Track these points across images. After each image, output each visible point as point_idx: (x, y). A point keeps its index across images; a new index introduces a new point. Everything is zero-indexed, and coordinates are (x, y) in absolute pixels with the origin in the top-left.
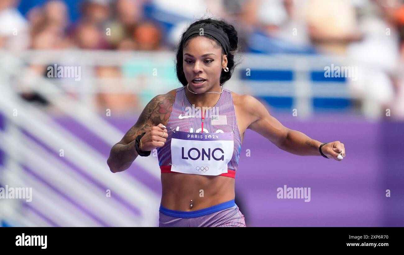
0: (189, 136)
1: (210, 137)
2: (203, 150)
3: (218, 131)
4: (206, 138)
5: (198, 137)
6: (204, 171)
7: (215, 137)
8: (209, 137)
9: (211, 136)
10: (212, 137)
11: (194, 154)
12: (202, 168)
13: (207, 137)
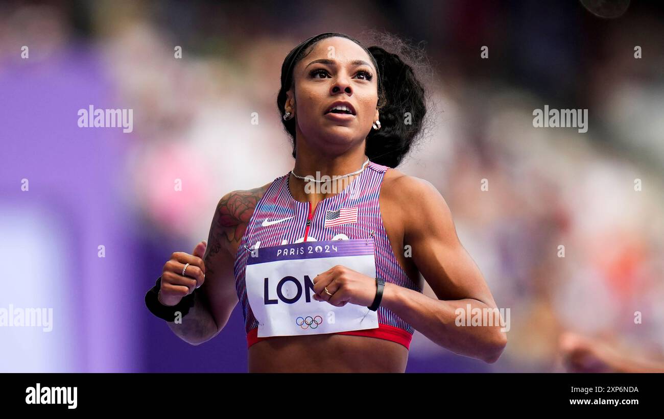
0: (280, 252)
1: (319, 249)
2: (307, 278)
3: (336, 238)
4: (310, 252)
5: (295, 252)
6: (314, 325)
7: (331, 248)
8: (316, 249)
9: (321, 248)
10: (324, 250)
11: (290, 290)
12: (309, 320)
13: (313, 250)
